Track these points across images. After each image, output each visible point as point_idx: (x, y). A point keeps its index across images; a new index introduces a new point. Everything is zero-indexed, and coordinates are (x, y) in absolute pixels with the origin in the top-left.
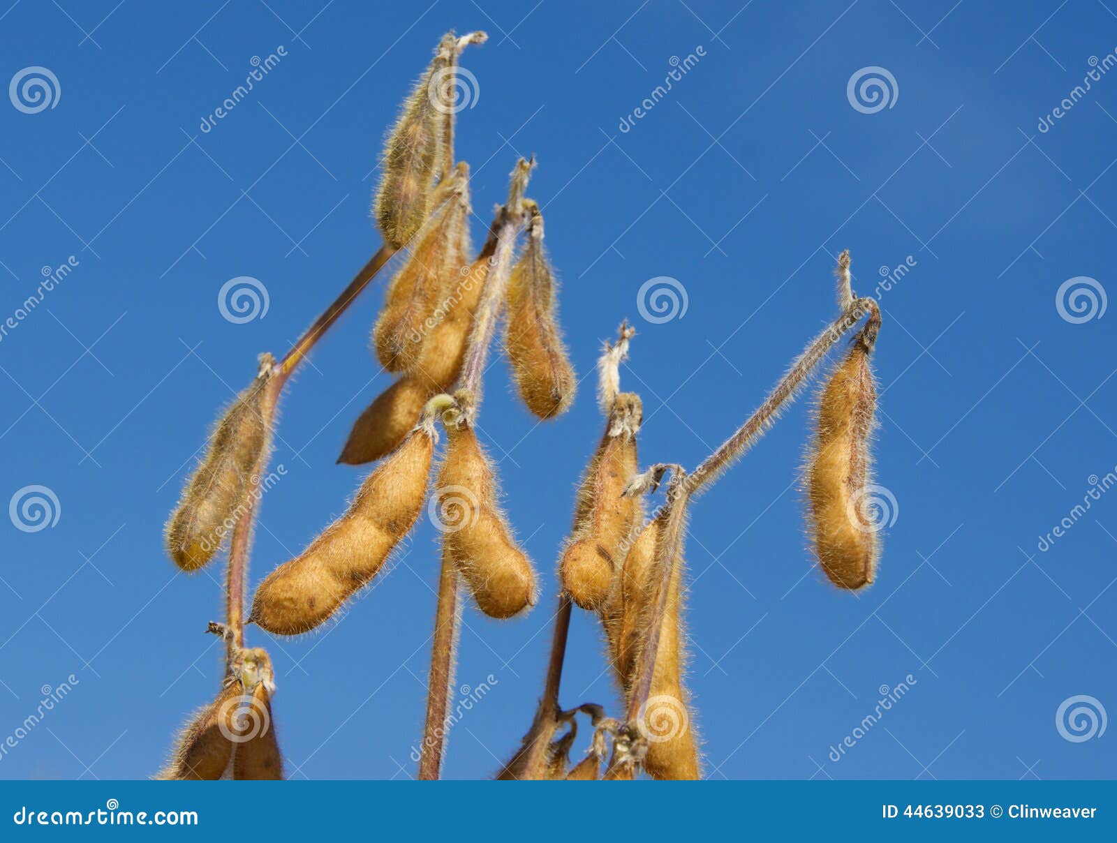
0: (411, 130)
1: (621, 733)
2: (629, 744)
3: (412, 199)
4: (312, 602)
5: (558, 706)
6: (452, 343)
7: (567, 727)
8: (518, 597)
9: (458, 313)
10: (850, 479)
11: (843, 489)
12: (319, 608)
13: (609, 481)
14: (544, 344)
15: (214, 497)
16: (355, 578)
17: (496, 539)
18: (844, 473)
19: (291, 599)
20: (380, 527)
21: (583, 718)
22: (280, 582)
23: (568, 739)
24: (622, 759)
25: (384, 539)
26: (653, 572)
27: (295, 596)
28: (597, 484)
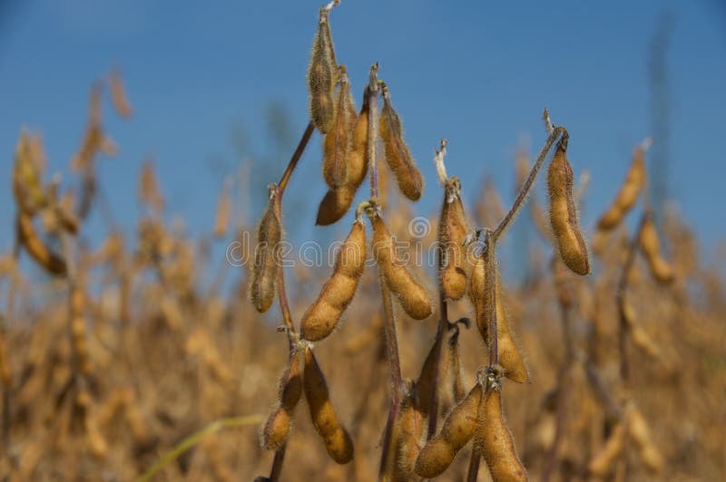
0: (317, 69)
1: (489, 372)
2: (494, 377)
3: (326, 107)
4: (327, 324)
5: (448, 322)
6: (358, 161)
7: (454, 330)
8: (426, 311)
9: (358, 145)
10: (570, 219)
11: (568, 225)
12: (331, 326)
13: (453, 229)
14: (406, 163)
15: (266, 272)
16: (344, 305)
17: (408, 280)
18: (566, 216)
19: (318, 326)
20: (350, 277)
21: (461, 326)
22: (311, 319)
23: (455, 337)
24: (493, 386)
25: (353, 282)
26: (486, 285)
27: (318, 323)
28: (448, 233)
